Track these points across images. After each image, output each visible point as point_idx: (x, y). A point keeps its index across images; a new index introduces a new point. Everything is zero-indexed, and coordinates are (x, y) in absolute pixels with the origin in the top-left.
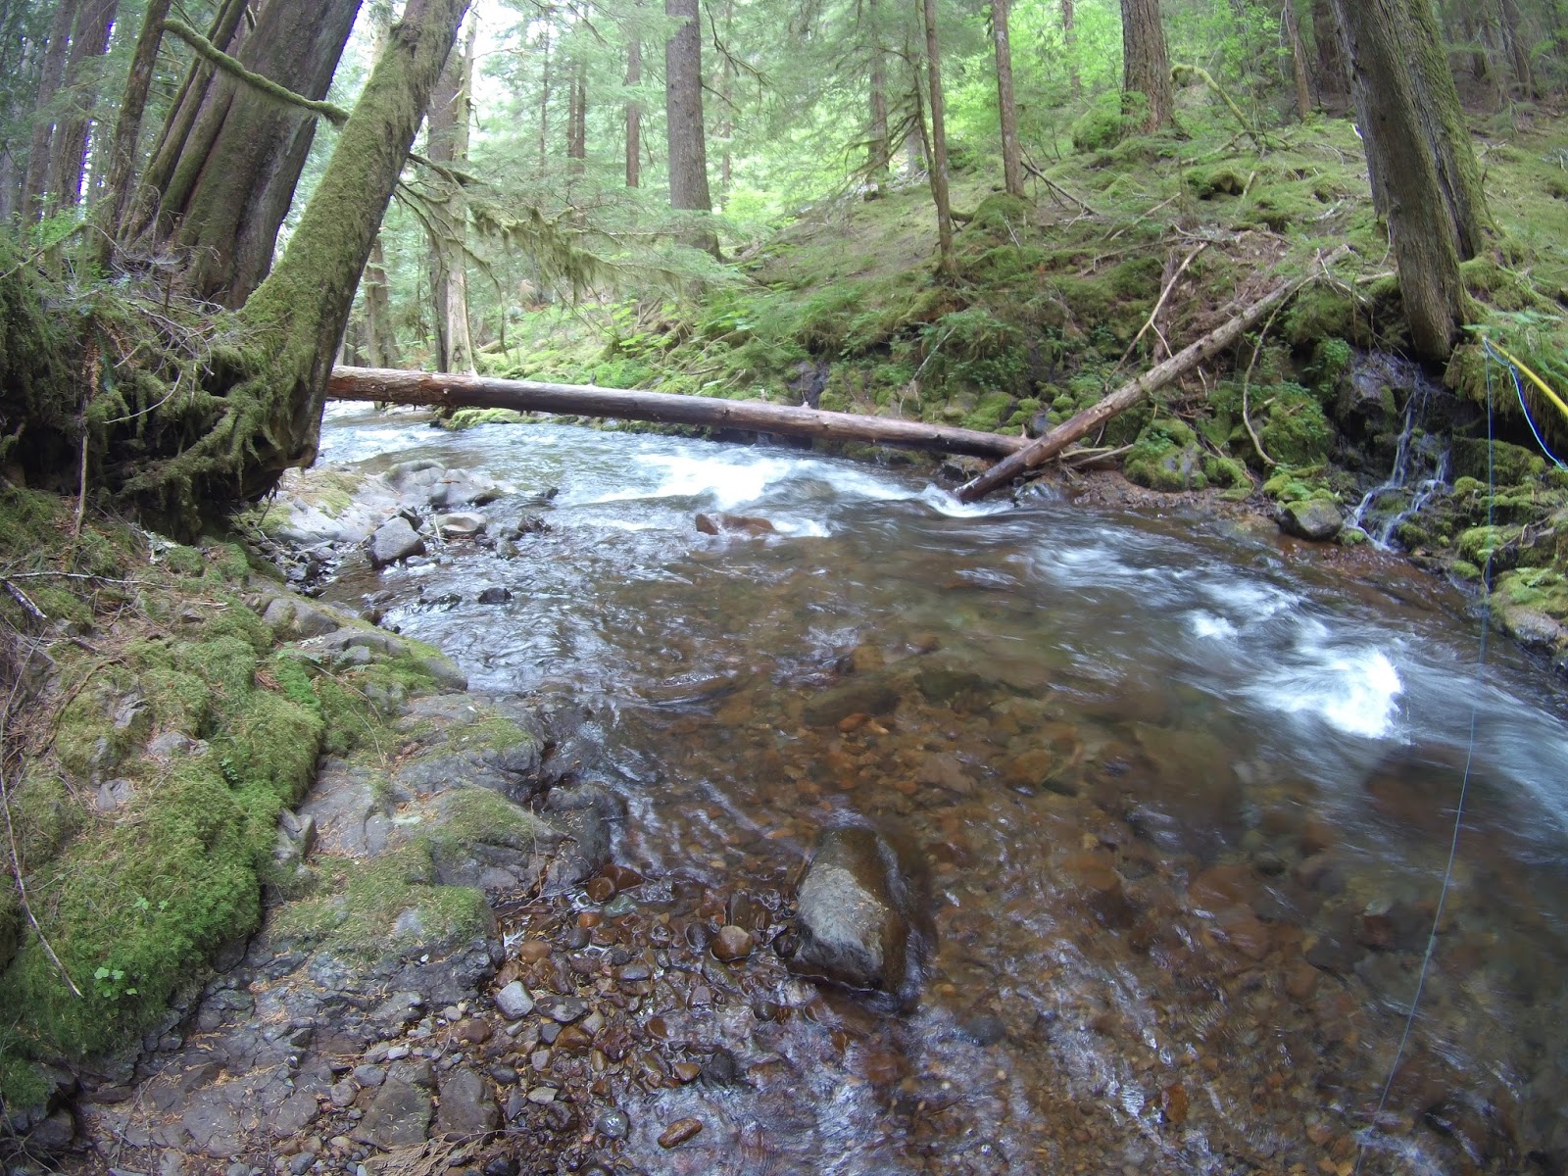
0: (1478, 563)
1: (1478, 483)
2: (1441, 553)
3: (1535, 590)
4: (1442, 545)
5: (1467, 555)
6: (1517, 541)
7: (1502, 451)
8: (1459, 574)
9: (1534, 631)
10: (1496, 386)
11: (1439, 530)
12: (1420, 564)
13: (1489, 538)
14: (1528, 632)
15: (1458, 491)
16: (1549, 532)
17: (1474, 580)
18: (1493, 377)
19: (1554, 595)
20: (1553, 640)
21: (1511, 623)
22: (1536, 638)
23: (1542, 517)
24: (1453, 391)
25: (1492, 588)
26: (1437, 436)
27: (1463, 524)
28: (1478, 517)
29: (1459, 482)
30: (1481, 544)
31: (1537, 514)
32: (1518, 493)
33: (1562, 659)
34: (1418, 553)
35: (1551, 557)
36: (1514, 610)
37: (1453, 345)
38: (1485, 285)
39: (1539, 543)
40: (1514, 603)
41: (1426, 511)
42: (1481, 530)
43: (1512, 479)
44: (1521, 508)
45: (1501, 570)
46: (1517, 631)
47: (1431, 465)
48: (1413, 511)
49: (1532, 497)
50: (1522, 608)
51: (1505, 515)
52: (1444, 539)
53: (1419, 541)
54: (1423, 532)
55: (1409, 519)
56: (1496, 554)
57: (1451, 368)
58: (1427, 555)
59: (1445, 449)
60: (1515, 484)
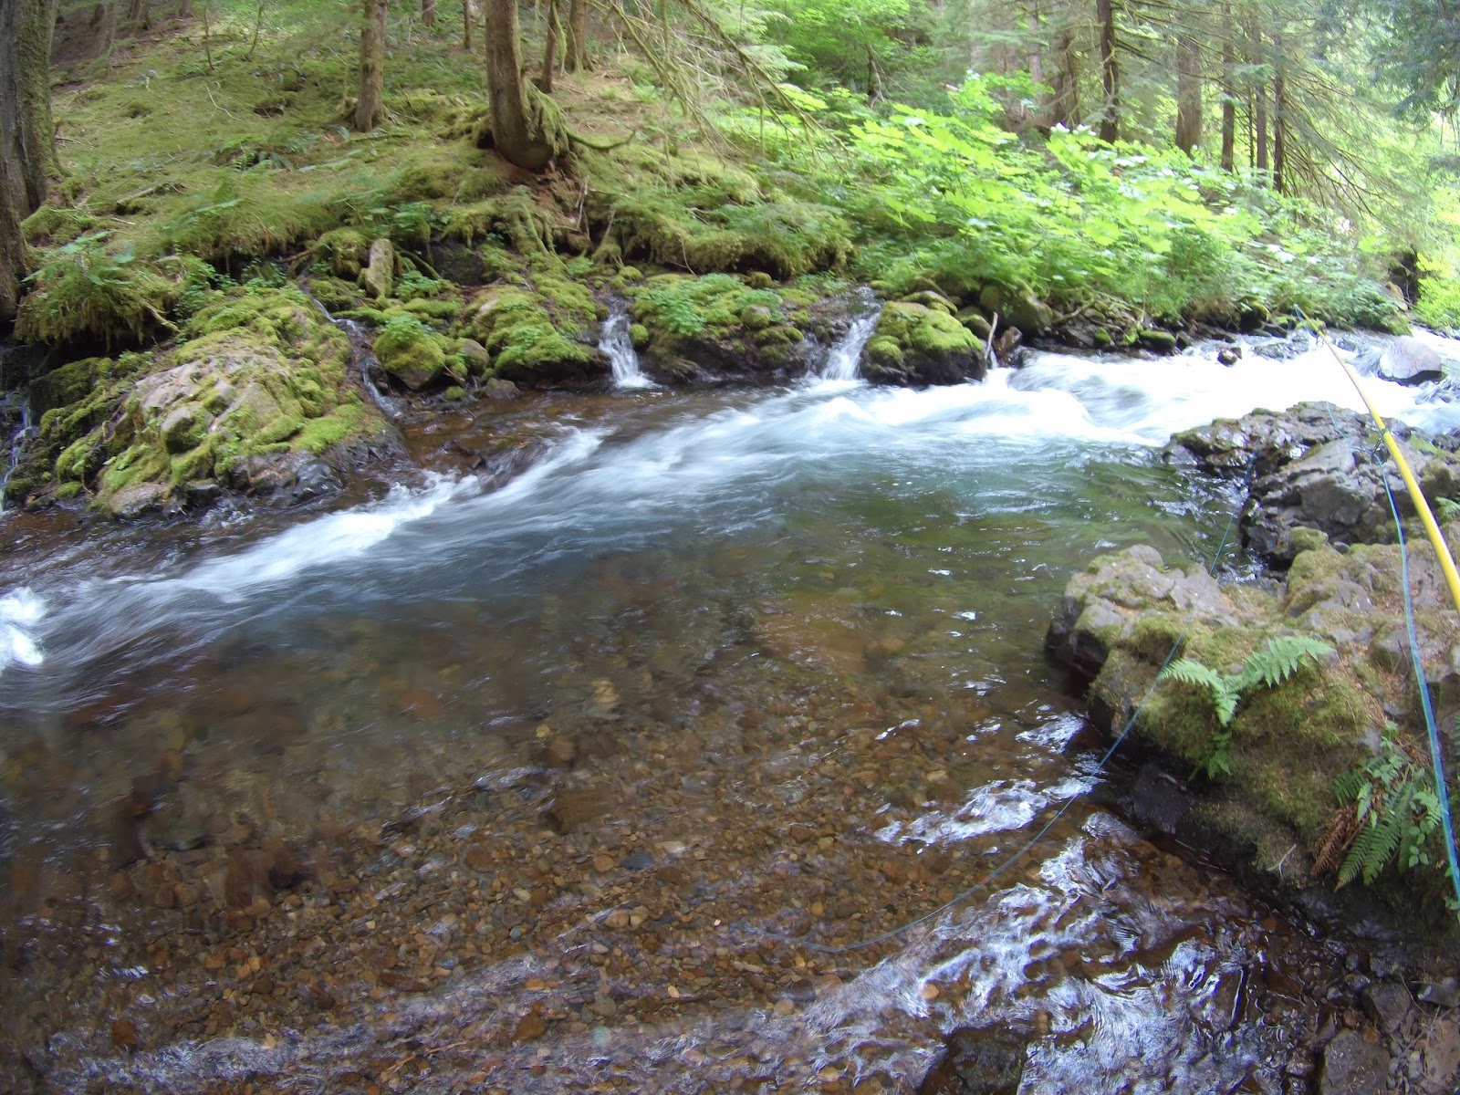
0: (76, 478)
1: (59, 410)
2: (47, 488)
3: (128, 470)
4: (47, 481)
5: (67, 476)
6: (102, 439)
7: (72, 371)
8: (65, 496)
9: (139, 502)
10: (57, 318)
11: (40, 470)
12: (35, 509)
13: (78, 452)
14: (135, 505)
15: (45, 426)
16: (125, 416)
17: (80, 493)
18: (54, 311)
19: (145, 463)
20: (156, 499)
21: (118, 508)
22: (142, 506)
23: (117, 407)
24: (22, 343)
25: (95, 490)
26: (18, 389)
27: (56, 452)
28: (66, 439)
29: (43, 418)
30: (73, 462)
31: (111, 408)
32: (92, 400)
33: (170, 507)
34: (30, 500)
35: (133, 435)
36: (116, 496)
37: (18, 302)
38: (47, 230)
39: (119, 431)
40: (115, 491)
41: (25, 461)
42: (69, 450)
43: (87, 389)
44: (97, 411)
45: (97, 472)
46: (125, 512)
47: (18, 417)
48: (16, 467)
49: (104, 396)
50: (122, 491)
51: (86, 425)
52: (46, 475)
53: (27, 489)
54: (27, 480)
55: (15, 476)
56: (88, 460)
57: (18, 322)
58: (37, 497)
59: (25, 396)
60: (88, 393)
